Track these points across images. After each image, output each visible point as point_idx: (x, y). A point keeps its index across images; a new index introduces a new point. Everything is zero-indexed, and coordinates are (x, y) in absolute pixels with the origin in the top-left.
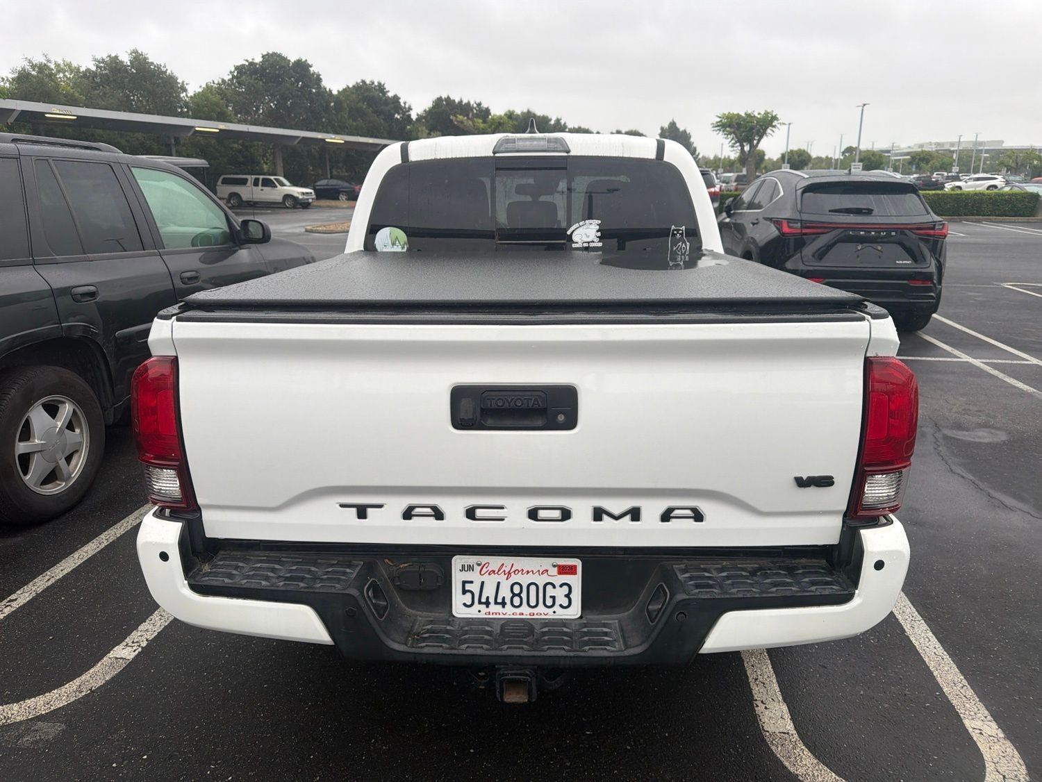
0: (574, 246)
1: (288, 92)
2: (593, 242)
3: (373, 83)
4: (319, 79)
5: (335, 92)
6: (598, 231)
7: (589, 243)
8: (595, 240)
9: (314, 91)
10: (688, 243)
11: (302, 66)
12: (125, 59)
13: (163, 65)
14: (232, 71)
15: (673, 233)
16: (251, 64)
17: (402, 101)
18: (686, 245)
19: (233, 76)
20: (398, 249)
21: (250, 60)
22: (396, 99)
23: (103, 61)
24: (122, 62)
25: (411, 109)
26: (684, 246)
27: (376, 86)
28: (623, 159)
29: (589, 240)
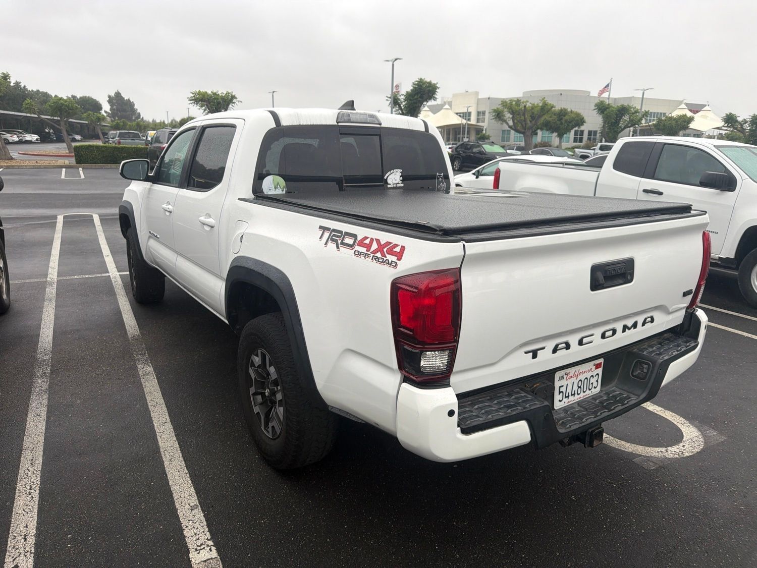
0: (389, 186)
2: (398, 183)
6: (401, 177)
7: (396, 184)
8: (400, 182)
20: (279, 192)
28: (409, 130)
29: (396, 182)
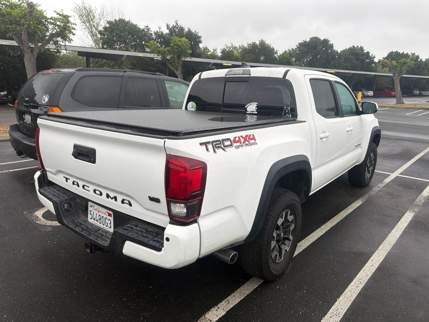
0: (247, 112)
1: (318, 52)
2: (254, 111)
3: (358, 47)
4: (332, 46)
5: (339, 52)
7: (252, 112)
8: (255, 111)
9: (329, 51)
10: (291, 115)
11: (326, 42)
12: (258, 43)
13: (270, 44)
14: (298, 45)
15: (285, 110)
16: (305, 42)
17: (370, 54)
18: (290, 115)
19: (297, 47)
21: (305, 40)
22: (368, 53)
23: (250, 44)
24: (256, 44)
25: (375, 57)
26: (289, 116)
27: (359, 48)
28: (270, 77)
29: (253, 110)
